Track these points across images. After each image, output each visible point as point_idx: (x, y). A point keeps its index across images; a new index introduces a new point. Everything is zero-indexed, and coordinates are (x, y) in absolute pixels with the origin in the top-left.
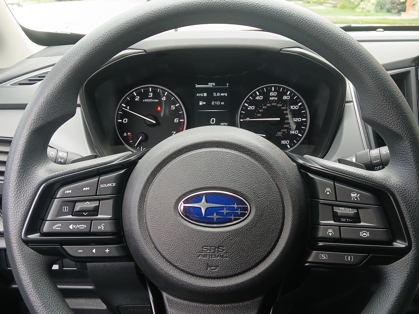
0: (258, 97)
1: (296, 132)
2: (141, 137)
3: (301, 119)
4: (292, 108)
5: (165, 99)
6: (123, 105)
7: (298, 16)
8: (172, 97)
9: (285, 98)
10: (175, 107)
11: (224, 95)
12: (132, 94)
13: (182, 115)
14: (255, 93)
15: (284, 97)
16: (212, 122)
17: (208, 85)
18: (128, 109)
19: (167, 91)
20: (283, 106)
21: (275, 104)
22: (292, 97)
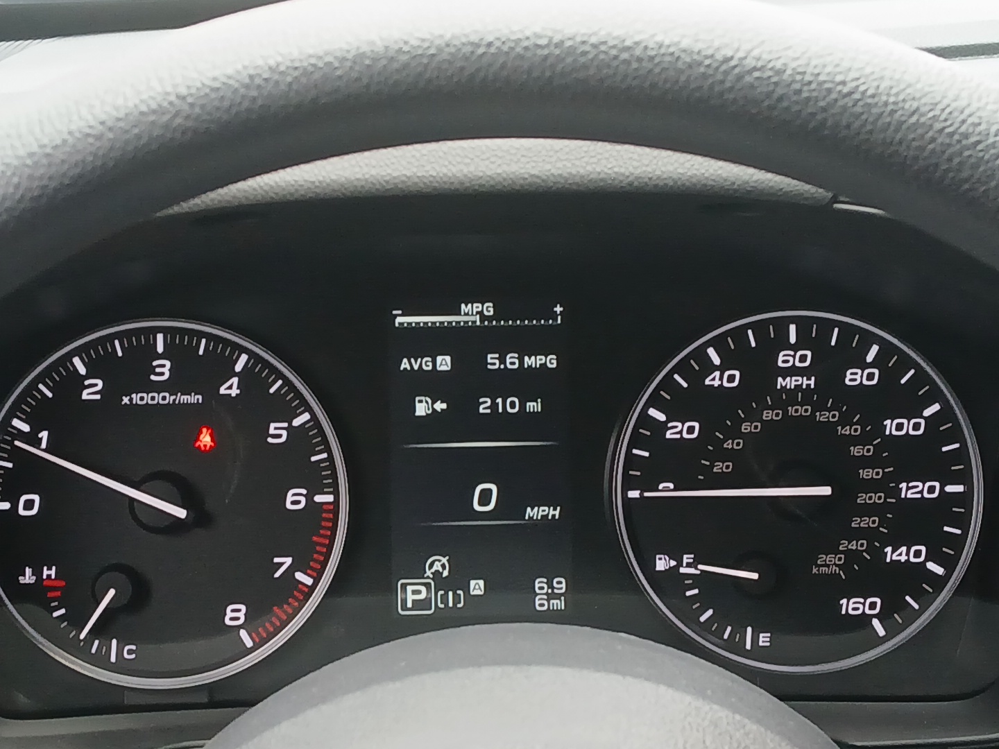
0: (717, 374)
1: (918, 554)
2: (112, 592)
3: (937, 484)
4: (894, 432)
5: (235, 392)
6: (16, 423)
7: (938, 126)
8: (274, 382)
9: (854, 377)
10: (290, 429)
11: (544, 365)
12: (67, 369)
13: (325, 469)
14: (700, 354)
15: (849, 376)
16: (480, 504)
17: (459, 314)
18: (44, 445)
19: (246, 350)
20: (845, 420)
21: (806, 411)
22: (890, 377)
